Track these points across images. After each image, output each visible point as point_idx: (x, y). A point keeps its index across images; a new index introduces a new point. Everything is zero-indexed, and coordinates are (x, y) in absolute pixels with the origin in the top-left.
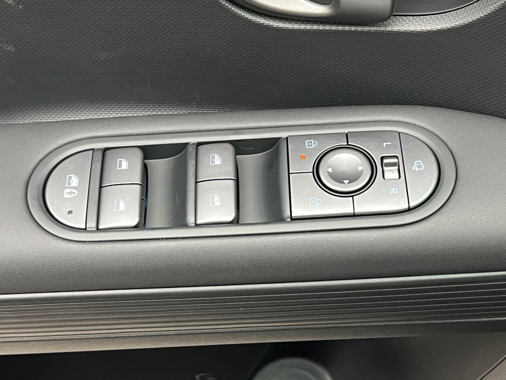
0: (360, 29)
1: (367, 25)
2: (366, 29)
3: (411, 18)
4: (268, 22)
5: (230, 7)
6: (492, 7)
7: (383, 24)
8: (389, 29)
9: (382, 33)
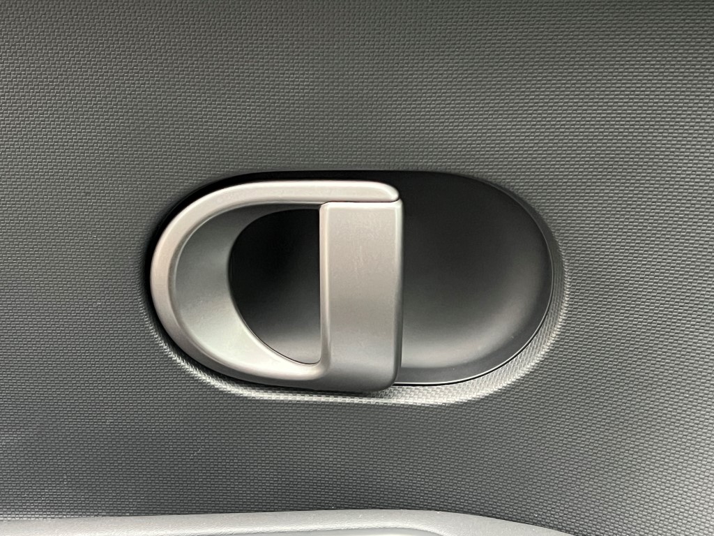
0: (356, 400)
1: (365, 396)
2: (365, 401)
3: (421, 388)
4: (224, 387)
5: (182, 364)
6: (539, 355)
7: (378, 394)
8: (394, 401)
9: (385, 407)
